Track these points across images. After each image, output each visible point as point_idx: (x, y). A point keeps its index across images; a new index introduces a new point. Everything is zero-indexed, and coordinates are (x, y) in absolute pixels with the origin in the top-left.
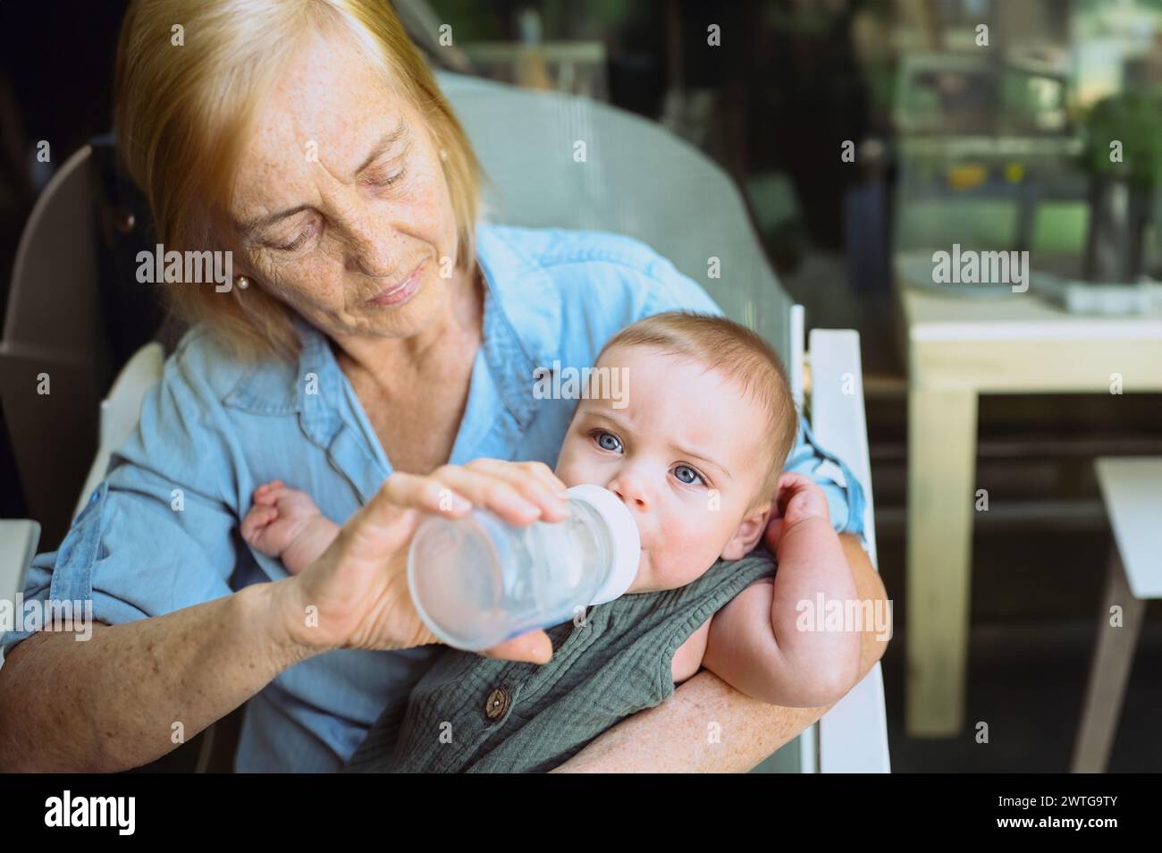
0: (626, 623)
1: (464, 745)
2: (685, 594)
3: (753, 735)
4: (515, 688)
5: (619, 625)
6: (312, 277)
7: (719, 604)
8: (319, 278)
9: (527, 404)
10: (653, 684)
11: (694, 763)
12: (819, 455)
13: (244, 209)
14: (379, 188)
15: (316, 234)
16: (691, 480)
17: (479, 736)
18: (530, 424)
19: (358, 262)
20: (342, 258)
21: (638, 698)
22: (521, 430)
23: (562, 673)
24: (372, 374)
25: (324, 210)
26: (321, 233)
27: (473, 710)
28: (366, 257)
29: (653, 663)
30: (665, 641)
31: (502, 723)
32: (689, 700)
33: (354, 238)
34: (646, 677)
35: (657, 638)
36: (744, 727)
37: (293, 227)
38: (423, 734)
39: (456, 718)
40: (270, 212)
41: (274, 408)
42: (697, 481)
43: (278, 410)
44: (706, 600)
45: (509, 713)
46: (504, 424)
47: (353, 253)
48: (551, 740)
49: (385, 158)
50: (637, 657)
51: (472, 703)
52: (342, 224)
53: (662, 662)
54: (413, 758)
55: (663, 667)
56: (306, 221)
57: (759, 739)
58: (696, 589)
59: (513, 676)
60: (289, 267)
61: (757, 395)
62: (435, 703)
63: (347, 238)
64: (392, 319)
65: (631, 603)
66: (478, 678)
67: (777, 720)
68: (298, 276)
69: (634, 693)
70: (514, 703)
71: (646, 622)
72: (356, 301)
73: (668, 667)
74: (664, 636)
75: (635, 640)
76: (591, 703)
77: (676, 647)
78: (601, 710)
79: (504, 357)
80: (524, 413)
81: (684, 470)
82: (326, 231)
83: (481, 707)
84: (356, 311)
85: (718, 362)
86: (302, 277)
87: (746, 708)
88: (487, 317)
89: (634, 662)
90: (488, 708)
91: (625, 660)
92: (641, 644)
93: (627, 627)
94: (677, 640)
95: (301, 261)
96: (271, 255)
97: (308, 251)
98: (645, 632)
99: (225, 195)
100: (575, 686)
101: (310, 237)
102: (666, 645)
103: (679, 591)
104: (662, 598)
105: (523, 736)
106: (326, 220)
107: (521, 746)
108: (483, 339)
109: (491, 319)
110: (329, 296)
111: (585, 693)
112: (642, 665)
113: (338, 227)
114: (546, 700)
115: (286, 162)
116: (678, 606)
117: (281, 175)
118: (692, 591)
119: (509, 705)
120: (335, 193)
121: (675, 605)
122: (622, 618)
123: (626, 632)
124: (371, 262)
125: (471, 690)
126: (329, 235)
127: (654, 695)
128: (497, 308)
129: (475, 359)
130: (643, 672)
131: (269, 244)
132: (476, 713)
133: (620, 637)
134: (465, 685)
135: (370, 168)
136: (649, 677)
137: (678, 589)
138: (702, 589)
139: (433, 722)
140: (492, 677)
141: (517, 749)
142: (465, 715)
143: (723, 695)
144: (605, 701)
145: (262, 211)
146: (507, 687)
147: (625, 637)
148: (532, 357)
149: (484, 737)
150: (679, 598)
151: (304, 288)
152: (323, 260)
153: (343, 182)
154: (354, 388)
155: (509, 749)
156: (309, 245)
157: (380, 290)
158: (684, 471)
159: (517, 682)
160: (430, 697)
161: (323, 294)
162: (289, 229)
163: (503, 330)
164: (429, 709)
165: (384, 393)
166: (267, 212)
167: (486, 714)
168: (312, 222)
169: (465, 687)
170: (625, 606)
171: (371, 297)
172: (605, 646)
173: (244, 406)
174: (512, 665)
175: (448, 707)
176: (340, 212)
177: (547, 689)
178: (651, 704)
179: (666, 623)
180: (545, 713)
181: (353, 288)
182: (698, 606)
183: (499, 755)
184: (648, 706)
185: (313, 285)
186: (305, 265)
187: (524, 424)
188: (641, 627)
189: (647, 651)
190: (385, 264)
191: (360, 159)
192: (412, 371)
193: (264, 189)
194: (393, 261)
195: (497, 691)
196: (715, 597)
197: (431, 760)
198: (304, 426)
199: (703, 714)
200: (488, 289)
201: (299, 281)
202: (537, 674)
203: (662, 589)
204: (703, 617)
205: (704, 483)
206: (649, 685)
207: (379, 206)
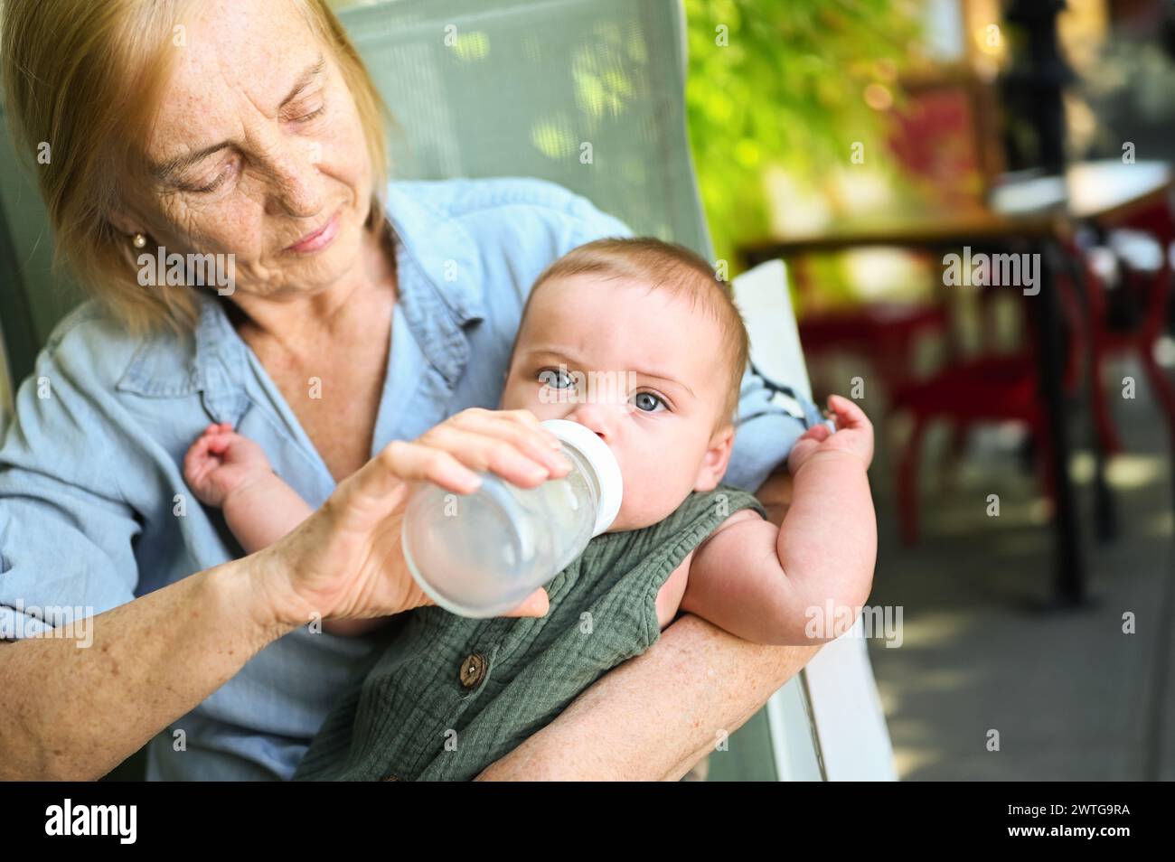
0: (600, 567)
1: (441, 720)
2: (659, 530)
3: (746, 678)
4: (491, 651)
5: (592, 570)
6: (229, 222)
7: (700, 539)
8: (238, 222)
9: (454, 357)
10: (639, 628)
11: (688, 710)
12: (769, 385)
13: (163, 147)
14: (298, 125)
15: (235, 175)
16: (653, 408)
17: (456, 708)
18: (460, 379)
19: (281, 202)
20: (262, 199)
21: (624, 643)
22: (450, 388)
23: (540, 629)
24: (280, 341)
25: (246, 147)
26: (240, 172)
27: (445, 683)
28: (292, 196)
29: (637, 605)
30: (647, 582)
31: (481, 690)
32: (674, 647)
33: (278, 176)
34: (630, 621)
35: (638, 579)
36: (735, 670)
37: (213, 167)
38: (387, 719)
39: (427, 694)
40: (191, 149)
41: (173, 390)
42: (660, 407)
43: (178, 392)
44: (685, 535)
45: (488, 677)
46: (430, 382)
47: (276, 193)
48: (536, 699)
49: (307, 91)
50: (619, 601)
51: (443, 676)
52: (265, 161)
53: (646, 605)
54: (379, 747)
55: (648, 609)
56: (225, 161)
57: (753, 682)
58: (671, 523)
59: (487, 640)
60: (206, 212)
61: (706, 311)
62: (399, 682)
63: (270, 177)
64: (307, 269)
65: (603, 547)
66: (446, 646)
67: (769, 661)
68: (216, 221)
69: (620, 638)
70: (491, 667)
71: (621, 564)
72: (274, 248)
73: (652, 609)
74: (645, 576)
75: (614, 583)
76: (576, 654)
77: (658, 587)
78: (587, 660)
79: (424, 311)
80: (452, 368)
81: (643, 397)
82: (246, 171)
83: (454, 678)
84: (272, 263)
85: (663, 281)
86: (220, 222)
87: (735, 649)
88: (401, 271)
89: (616, 607)
90: (463, 677)
91: (606, 605)
92: (621, 588)
93: (601, 571)
94: (658, 580)
95: (218, 203)
96: (186, 201)
97: (227, 193)
98: (623, 574)
99: (144, 133)
100: (555, 639)
101: (228, 178)
102: (648, 586)
103: (652, 529)
104: (634, 538)
105: (504, 699)
106: (246, 157)
107: (504, 709)
108: (398, 295)
109: (406, 273)
110: (248, 242)
111: (568, 643)
112: (626, 608)
113: (260, 164)
114: (524, 660)
115: (210, 95)
116: (654, 543)
117: (205, 110)
118: (666, 528)
119: (487, 669)
120: (259, 128)
121: (650, 542)
122: (594, 563)
123: (602, 577)
124: (297, 200)
125: (441, 662)
126: (248, 174)
127: (641, 640)
128: (412, 259)
129: (392, 316)
130: (627, 615)
131: (185, 187)
132: (448, 685)
133: (596, 583)
134: (433, 657)
135: (291, 102)
136: (634, 621)
137: (650, 528)
138: (676, 524)
139: (398, 704)
140: (462, 644)
141: (500, 713)
142: (437, 689)
143: (709, 638)
144: (590, 650)
145: (183, 149)
146: (480, 652)
147: (603, 582)
148: (454, 306)
149: (463, 708)
150: (653, 535)
151: (221, 234)
152: (242, 202)
153: (267, 116)
154: (260, 360)
155: (492, 713)
156: (227, 187)
157: (301, 236)
158: (647, 399)
159: (491, 644)
160: (392, 677)
161: (241, 241)
162: (208, 169)
163: (420, 282)
164: (393, 691)
165: (294, 362)
166: (189, 150)
167: (461, 684)
168: (230, 163)
169: (433, 660)
170: (596, 551)
171: (290, 243)
172: (582, 595)
173: (140, 390)
174: (483, 627)
175: (415, 684)
176: (263, 147)
177: (525, 647)
178: (638, 651)
179: (645, 563)
180: (526, 672)
181: (272, 233)
182: (677, 542)
183: (481, 722)
184: (635, 654)
185: (231, 230)
186: (224, 209)
187: (453, 380)
188: (617, 569)
189: (628, 593)
190: (312, 202)
191: (284, 92)
192: (324, 335)
193: (187, 124)
194: (319, 199)
195: (470, 658)
196: (694, 532)
197: (403, 744)
198: (208, 406)
199: (690, 659)
200: (400, 241)
201: (216, 227)
202: (514, 631)
203: (634, 528)
204: (684, 553)
205: (668, 408)
206: (635, 630)
207: (299, 143)
